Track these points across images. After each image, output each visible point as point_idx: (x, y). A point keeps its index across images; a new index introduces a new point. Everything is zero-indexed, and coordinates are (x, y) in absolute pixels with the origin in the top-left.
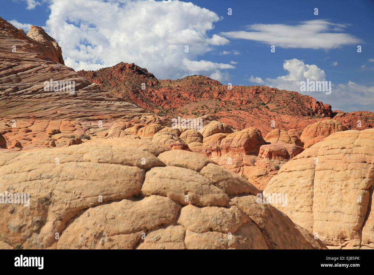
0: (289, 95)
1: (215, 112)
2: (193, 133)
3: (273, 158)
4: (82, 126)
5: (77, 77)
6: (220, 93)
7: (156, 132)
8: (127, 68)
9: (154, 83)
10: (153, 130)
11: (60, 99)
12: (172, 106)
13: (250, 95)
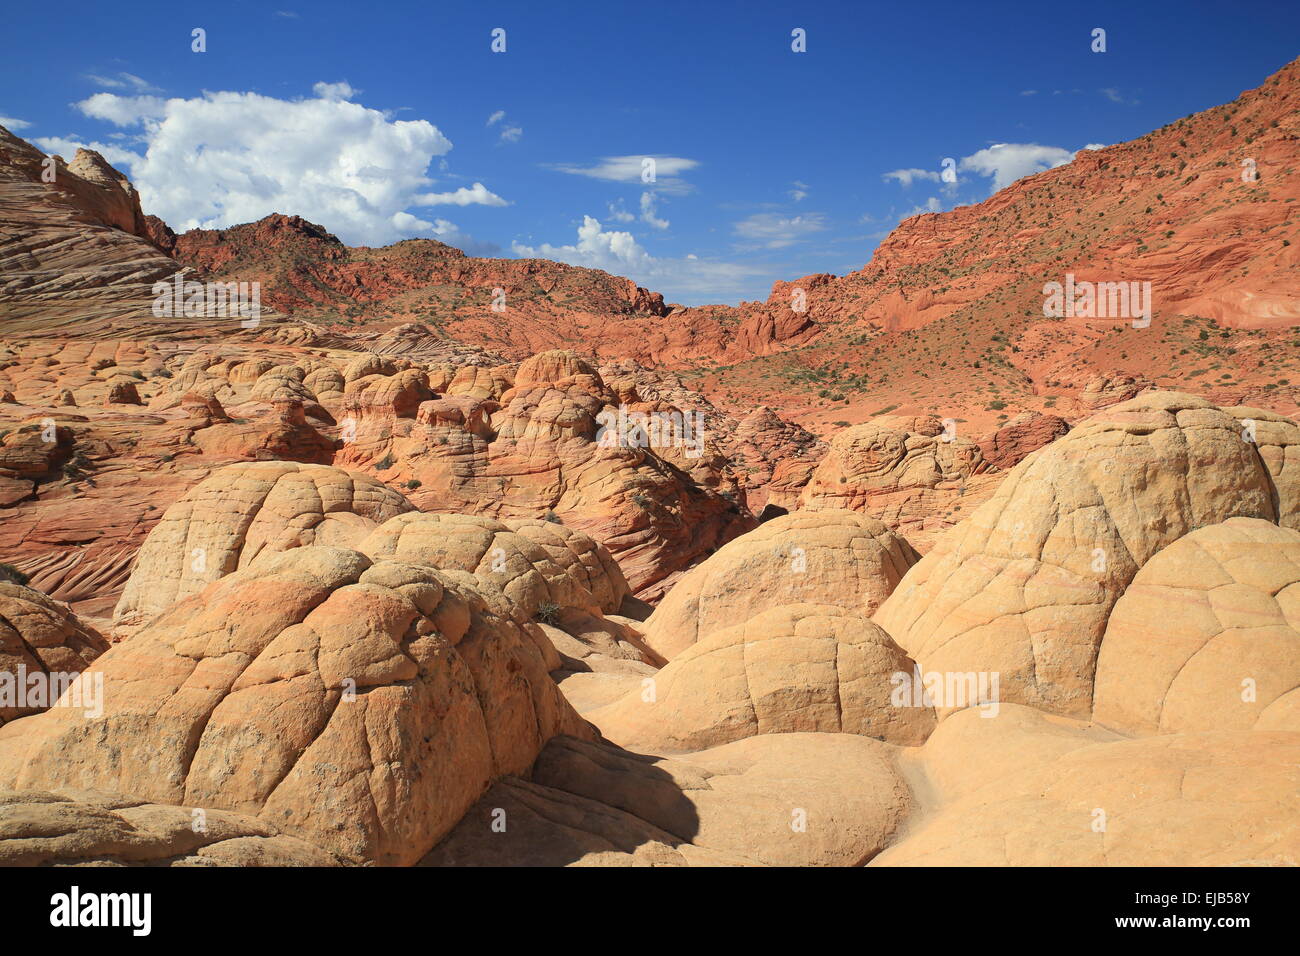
0: (588, 276)
1: (454, 308)
2: (326, 374)
3: (438, 423)
4: (159, 352)
5: (153, 257)
6: (462, 273)
7: (260, 374)
8: (285, 223)
9: (339, 253)
10: (256, 371)
11: (117, 299)
12: (373, 296)
13: (519, 275)
